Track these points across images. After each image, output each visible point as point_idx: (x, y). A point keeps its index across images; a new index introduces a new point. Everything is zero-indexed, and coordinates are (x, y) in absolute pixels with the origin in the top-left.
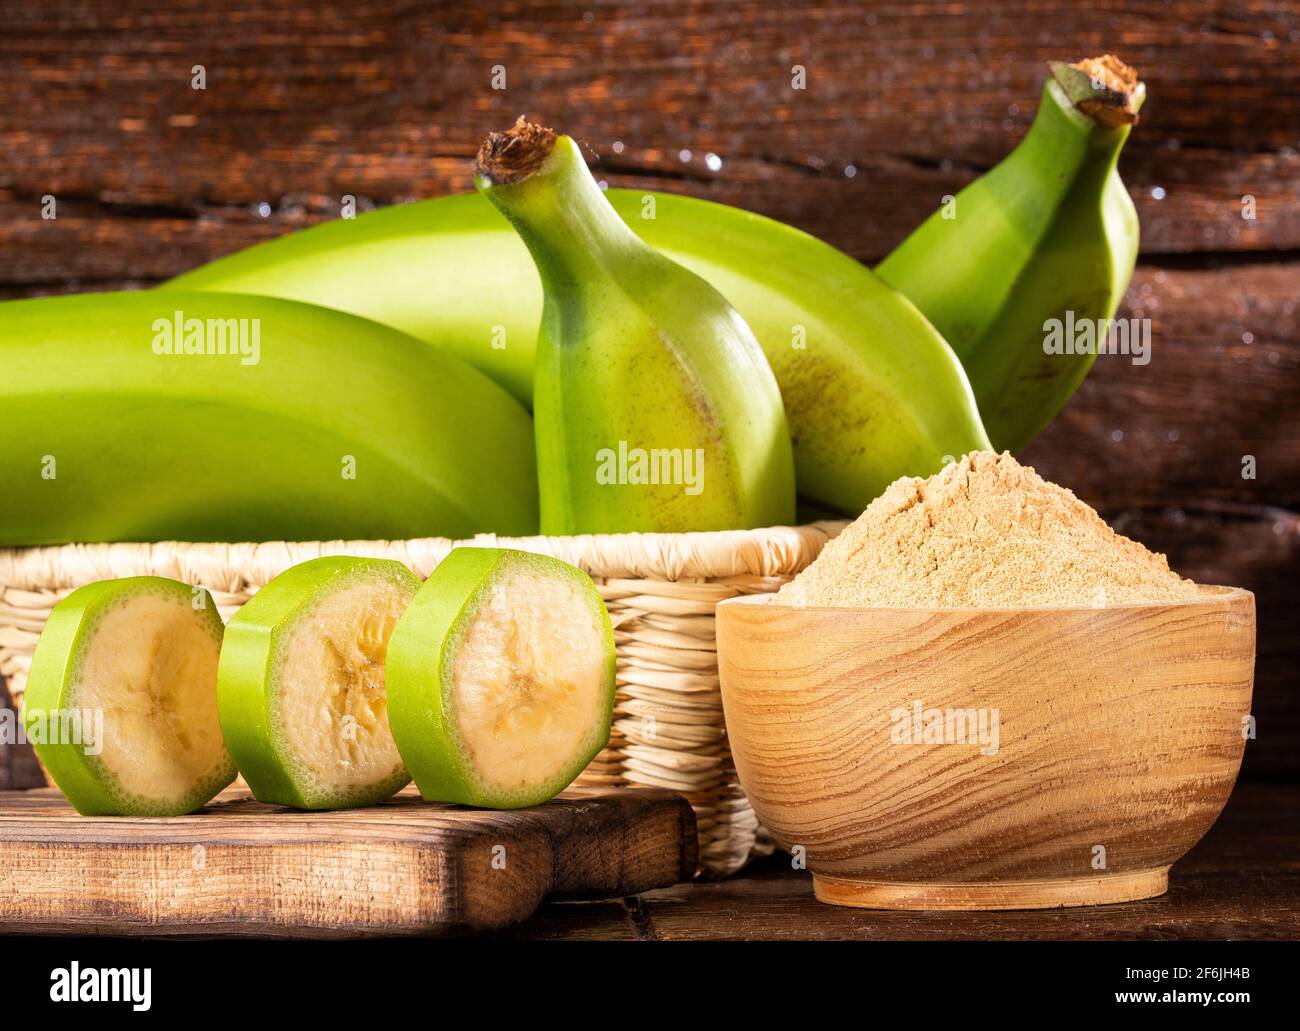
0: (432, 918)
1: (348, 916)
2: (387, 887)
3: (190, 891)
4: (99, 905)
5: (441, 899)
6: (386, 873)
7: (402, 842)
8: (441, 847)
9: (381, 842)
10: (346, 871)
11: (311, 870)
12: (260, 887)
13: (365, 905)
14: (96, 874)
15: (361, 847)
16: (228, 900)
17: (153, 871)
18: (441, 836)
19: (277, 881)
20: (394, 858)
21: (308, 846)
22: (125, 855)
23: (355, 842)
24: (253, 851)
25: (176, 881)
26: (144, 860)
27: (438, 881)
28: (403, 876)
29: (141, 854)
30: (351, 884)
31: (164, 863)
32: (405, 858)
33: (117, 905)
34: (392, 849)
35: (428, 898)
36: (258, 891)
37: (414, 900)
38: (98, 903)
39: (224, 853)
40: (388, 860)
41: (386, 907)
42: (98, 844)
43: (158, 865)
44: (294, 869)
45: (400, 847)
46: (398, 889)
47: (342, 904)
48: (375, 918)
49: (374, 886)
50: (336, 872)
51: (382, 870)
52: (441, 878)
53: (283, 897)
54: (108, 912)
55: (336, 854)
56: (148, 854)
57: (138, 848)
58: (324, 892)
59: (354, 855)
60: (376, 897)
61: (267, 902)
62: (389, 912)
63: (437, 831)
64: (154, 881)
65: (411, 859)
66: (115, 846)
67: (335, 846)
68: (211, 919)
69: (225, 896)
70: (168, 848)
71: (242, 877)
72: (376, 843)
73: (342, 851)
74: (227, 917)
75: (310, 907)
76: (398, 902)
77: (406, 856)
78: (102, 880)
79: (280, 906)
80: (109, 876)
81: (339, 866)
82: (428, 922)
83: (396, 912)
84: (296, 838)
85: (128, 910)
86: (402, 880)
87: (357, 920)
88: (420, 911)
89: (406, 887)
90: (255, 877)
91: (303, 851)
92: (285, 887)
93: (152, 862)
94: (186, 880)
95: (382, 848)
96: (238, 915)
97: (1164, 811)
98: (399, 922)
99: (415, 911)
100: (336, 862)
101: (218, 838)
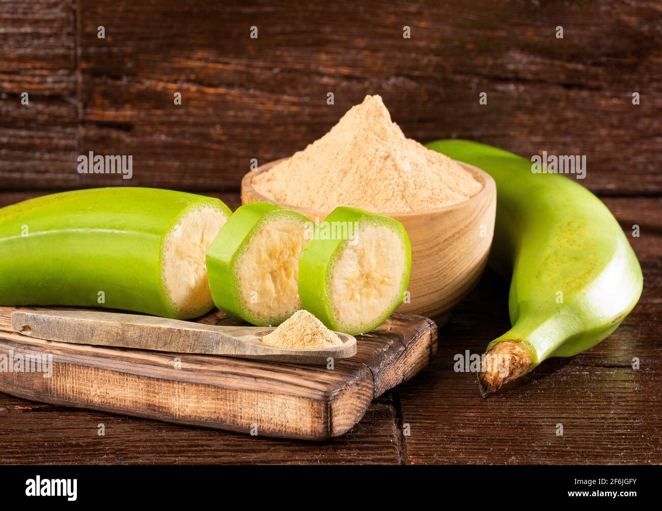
0: (317, 435)
1: (275, 427)
2: (295, 417)
3: (196, 405)
4: (150, 406)
5: (322, 426)
6: (295, 411)
7: (303, 397)
8: (323, 402)
9: (292, 396)
10: (275, 407)
11: (257, 404)
12: (231, 408)
13: (284, 424)
14: (148, 391)
15: (282, 397)
16: (215, 412)
17: (177, 394)
18: (323, 396)
19: (239, 407)
20: (299, 404)
21: (256, 393)
22: (163, 384)
23: (279, 394)
24: (228, 391)
25: (188, 400)
26: (173, 388)
27: (321, 418)
28: (304, 413)
29: (171, 385)
30: (277, 413)
31: (183, 391)
32: (305, 405)
33: (159, 407)
34: (298, 399)
35: (316, 425)
36: (230, 410)
37: (309, 425)
38: (149, 405)
39: (213, 390)
40: (296, 404)
41: (295, 426)
42: (150, 377)
43: (180, 391)
44: (249, 403)
45: (302, 399)
46: (301, 419)
47: (272, 422)
48: (289, 430)
49: (288, 415)
50: (269, 406)
51: (293, 409)
52: (322, 416)
53: (242, 415)
54: (154, 410)
55: (270, 398)
56: (175, 386)
57: (169, 382)
58: (263, 415)
59: (279, 400)
60: (289, 421)
61: (235, 416)
62: (296, 429)
63: (321, 393)
64: (177, 399)
65: (308, 406)
66: (158, 380)
67: (269, 394)
68: (206, 420)
69: (214, 410)
70: (185, 384)
71: (222, 402)
72: (290, 395)
73: (273, 397)
74: (215, 420)
75: (256, 421)
76: (301, 425)
77: (305, 404)
78: (151, 394)
79: (241, 418)
80: (155, 393)
81: (271, 405)
82: (315, 436)
83: (299, 430)
84: (249, 387)
85: (164, 410)
86: (303, 415)
87: (279, 430)
88: (312, 431)
89: (305, 418)
90: (228, 403)
91: (253, 395)
92: (244, 410)
93: (177, 390)
94: (194, 400)
95: (293, 399)
96: (220, 420)
98: (301, 434)
99: (309, 430)
100: (270, 402)
101: (210, 382)
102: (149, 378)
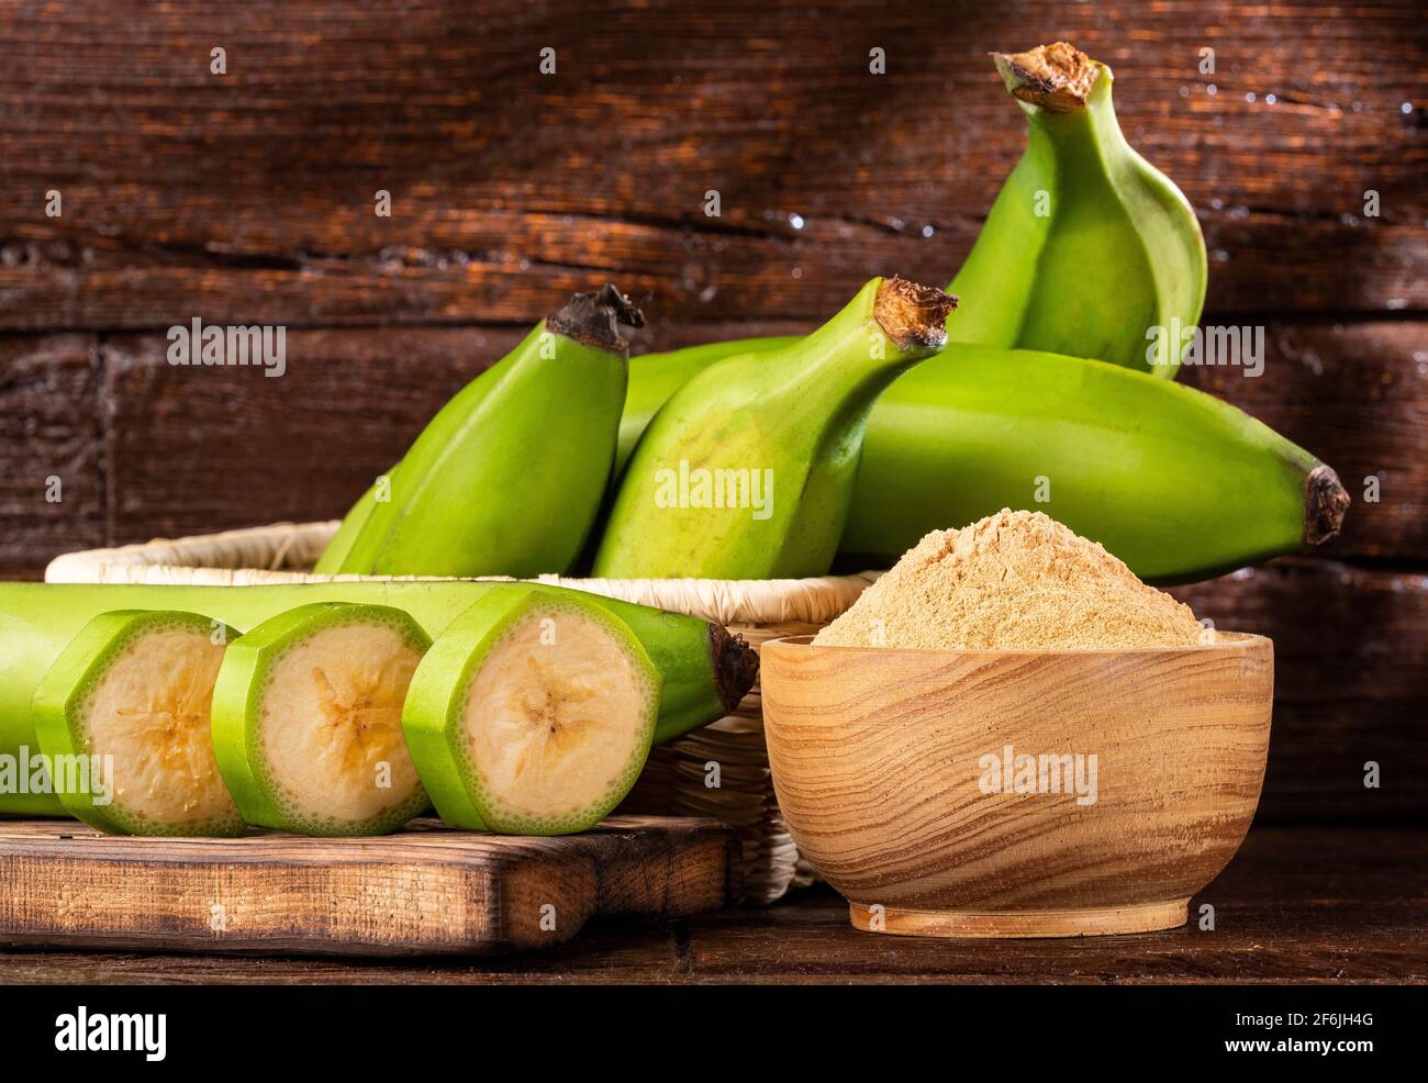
0: (477, 937)
1: (399, 933)
2: (436, 906)
3: (252, 908)
4: (166, 921)
5: (486, 919)
6: (435, 894)
7: (450, 864)
8: (486, 870)
9: (430, 864)
10: (398, 891)
11: (365, 889)
12: (317, 905)
13: (415, 923)
14: (164, 891)
15: (411, 868)
16: (287, 917)
17: (217, 889)
18: (487, 859)
19: (333, 899)
20: (442, 879)
21: (363, 866)
22: (191, 873)
23: (406, 864)
24: (311, 871)
25: (238, 898)
26: (209, 878)
27: (483, 901)
28: (450, 896)
29: (206, 873)
30: (402, 903)
31: (228, 881)
32: (453, 879)
33: (184, 920)
34: (440, 870)
35: (473, 918)
36: (315, 909)
37: (461, 920)
38: (165, 919)
39: (283, 873)
40: (437, 881)
41: (435, 925)
42: (167, 862)
43: (223, 882)
44: (349, 889)
45: (448, 869)
46: (446, 908)
47: (393, 922)
48: (424, 936)
49: (424, 905)
50: (388, 892)
51: (431, 890)
52: (486, 898)
53: (338, 915)
54: (175, 928)
55: (388, 875)
56: (213, 873)
57: (204, 868)
58: (377, 911)
59: (405, 876)
60: (425, 915)
61: (324, 920)
62: (438, 930)
63: (483, 854)
64: (217, 898)
65: (458, 880)
66: (181, 865)
67: (388, 866)
68: (271, 935)
69: (284, 914)
70: (231, 867)
71: (300, 895)
72: (426, 864)
73: (394, 872)
74: (286, 933)
75: (363, 924)
76: (446, 921)
77: (454, 877)
78: (169, 896)
79: (336, 923)
80: (176, 893)
81: (391, 887)
82: (474, 940)
83: (444, 932)
84: (351, 859)
85: (193, 925)
86: (449, 900)
87: (407, 938)
88: (466, 930)
89: (453, 907)
90: (312, 895)
91: (358, 872)
92: (341, 906)
93: (217, 881)
94: (247, 898)
95: (432, 869)
96: (296, 931)
97: (1180, 846)
98: (447, 940)
99: (461, 929)
100: (388, 882)
101: (278, 858)
102: (166, 864)
